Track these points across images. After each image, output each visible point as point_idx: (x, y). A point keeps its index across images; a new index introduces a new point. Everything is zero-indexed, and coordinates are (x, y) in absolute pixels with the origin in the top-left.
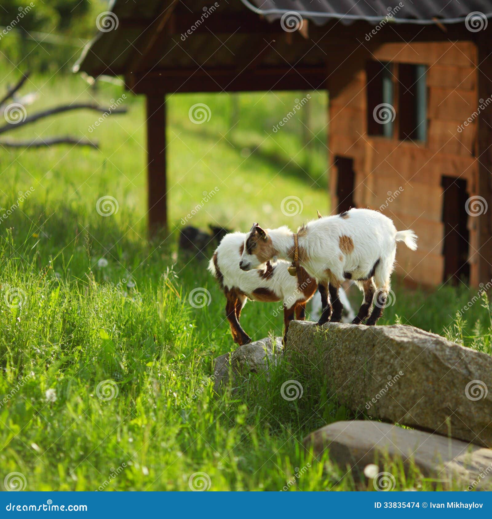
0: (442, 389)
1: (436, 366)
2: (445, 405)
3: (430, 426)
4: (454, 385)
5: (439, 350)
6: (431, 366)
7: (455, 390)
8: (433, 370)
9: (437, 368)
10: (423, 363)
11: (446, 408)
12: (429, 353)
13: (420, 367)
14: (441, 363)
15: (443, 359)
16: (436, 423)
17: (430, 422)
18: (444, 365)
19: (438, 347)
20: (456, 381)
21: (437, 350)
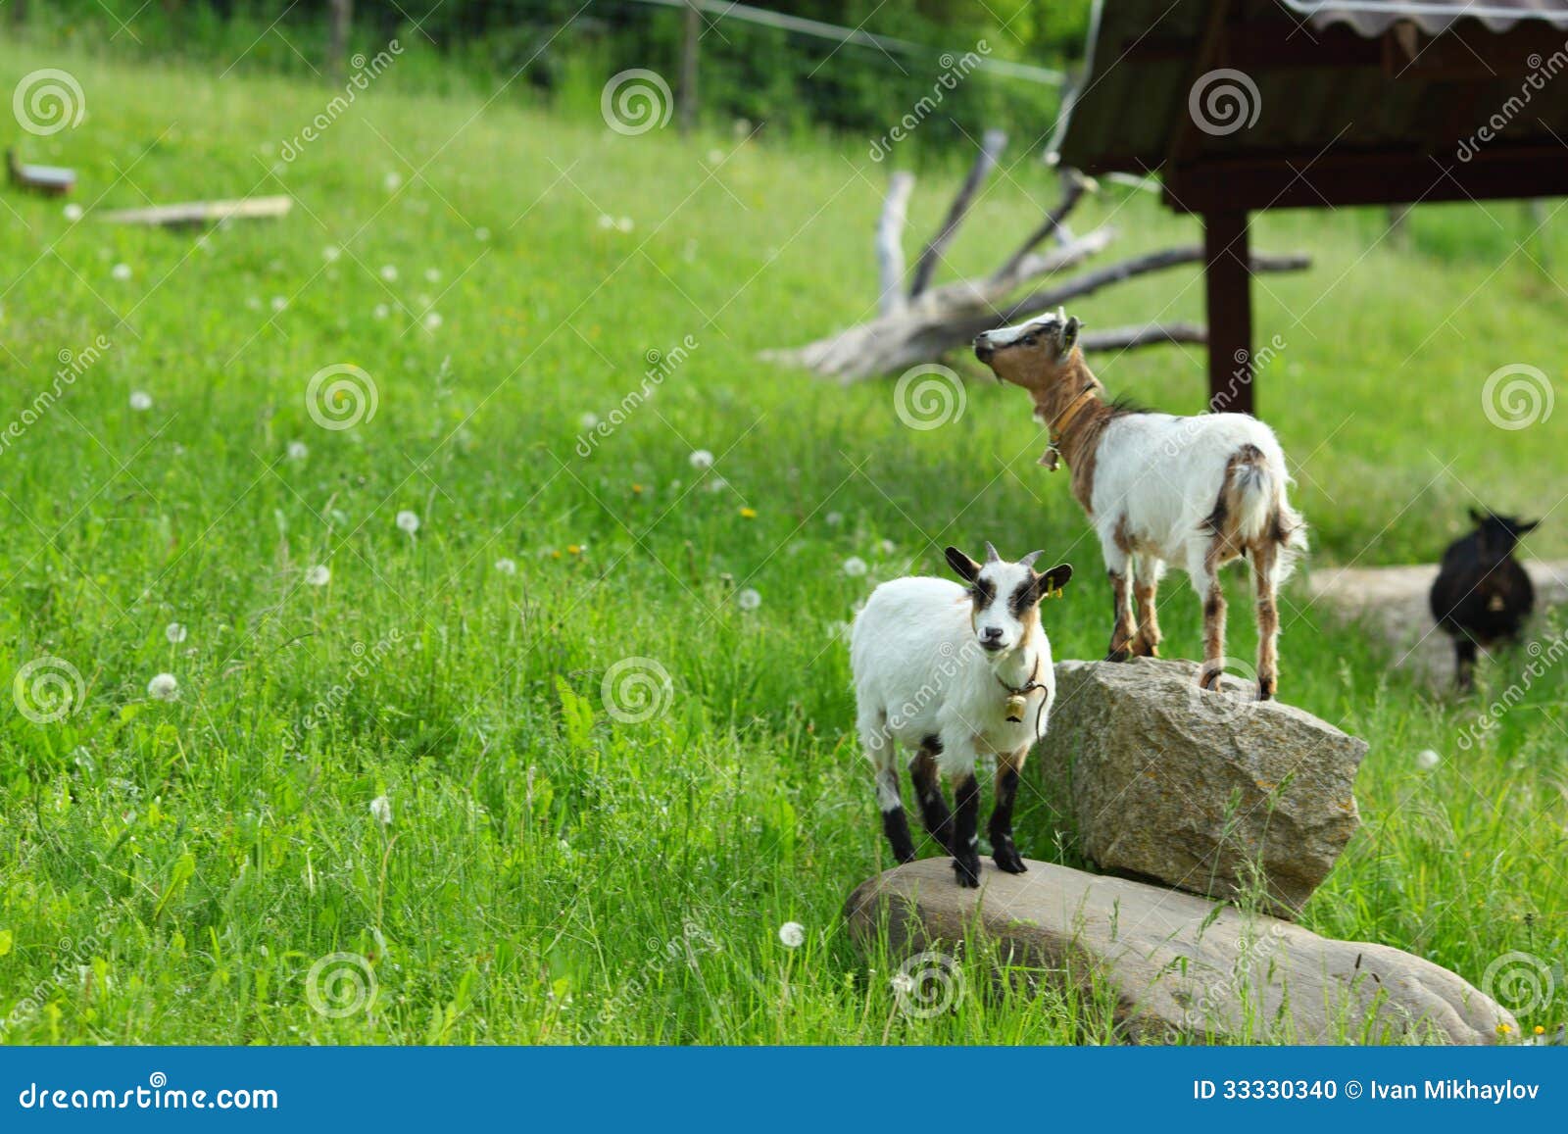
0: (1179, 789)
1: (1163, 738)
2: (1182, 823)
3: (1150, 870)
4: (1203, 780)
5: (1172, 704)
6: (1152, 737)
7: (1206, 791)
8: (1156, 748)
9: (1164, 741)
10: (1137, 733)
11: (1185, 830)
12: (1149, 709)
13: (1132, 741)
14: (1175, 731)
15: (1180, 724)
16: (1165, 863)
17: (1151, 860)
18: (1180, 735)
19: (1171, 697)
20: (1206, 771)
21: (1166, 703)
